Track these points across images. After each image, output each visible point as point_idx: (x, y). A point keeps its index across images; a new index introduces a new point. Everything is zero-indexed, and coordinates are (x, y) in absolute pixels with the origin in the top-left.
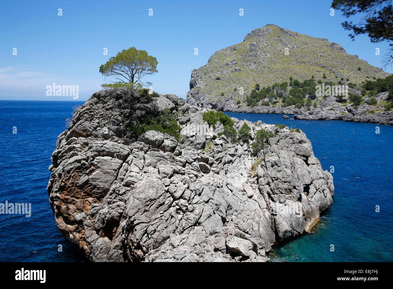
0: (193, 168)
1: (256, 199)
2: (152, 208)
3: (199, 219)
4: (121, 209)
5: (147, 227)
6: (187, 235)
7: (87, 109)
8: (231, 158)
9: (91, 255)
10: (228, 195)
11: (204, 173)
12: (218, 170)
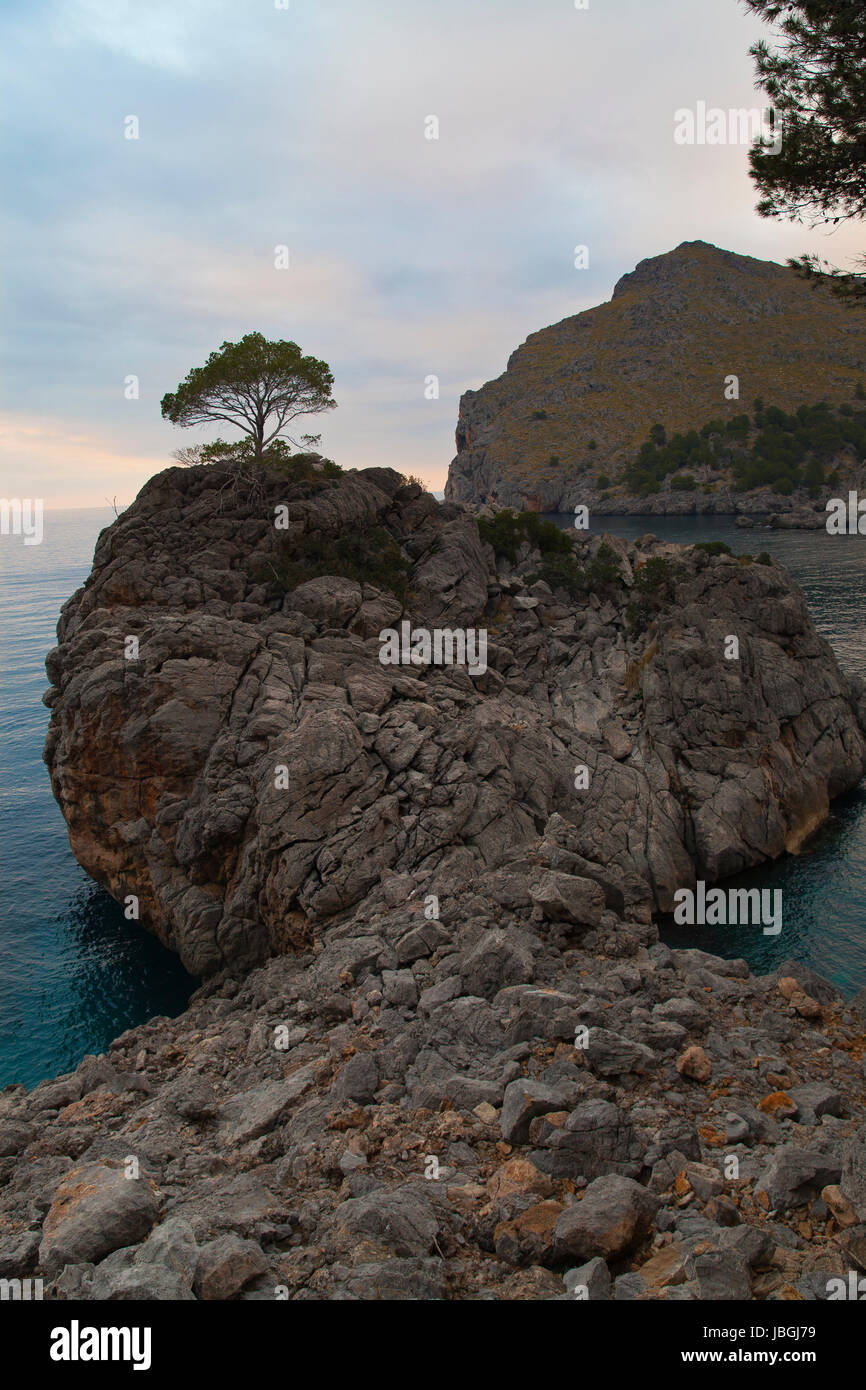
0: (451, 682)
1: (640, 764)
2: (328, 798)
3: (465, 824)
4: (243, 805)
5: (316, 853)
6: (431, 872)
7: (134, 526)
8: (564, 648)
9: (172, 934)
10: (555, 756)
11: (484, 693)
12: (526, 684)
